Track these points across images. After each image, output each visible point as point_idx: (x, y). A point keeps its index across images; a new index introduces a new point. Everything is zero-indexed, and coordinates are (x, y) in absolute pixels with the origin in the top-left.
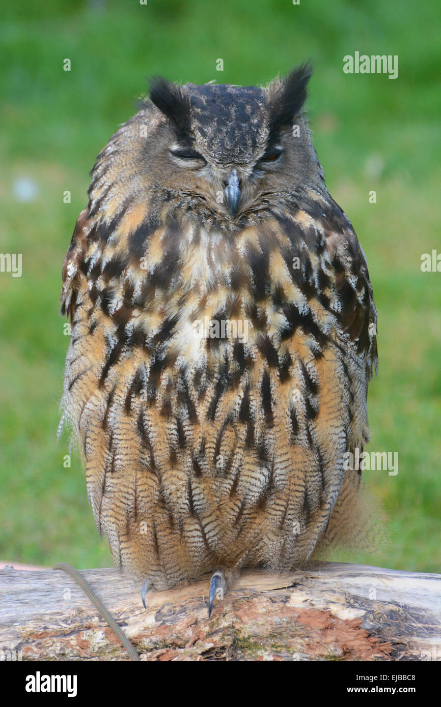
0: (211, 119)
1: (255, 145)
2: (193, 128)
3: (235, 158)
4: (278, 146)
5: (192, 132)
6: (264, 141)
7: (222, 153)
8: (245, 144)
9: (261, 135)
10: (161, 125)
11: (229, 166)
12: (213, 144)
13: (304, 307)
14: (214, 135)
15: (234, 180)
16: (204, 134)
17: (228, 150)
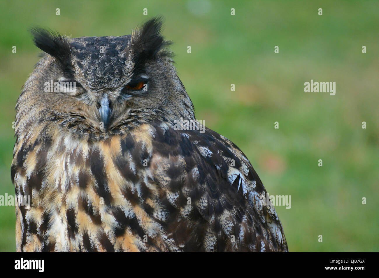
0: (87, 55)
1: (121, 74)
2: (73, 63)
3: (105, 84)
4: (144, 75)
5: (73, 67)
6: (129, 71)
7: (95, 81)
8: (113, 73)
9: (126, 66)
10: (51, 65)
11: (101, 91)
12: (88, 74)
13: (129, 211)
14: (89, 66)
15: (105, 101)
16: (81, 66)
17: (99, 78)
